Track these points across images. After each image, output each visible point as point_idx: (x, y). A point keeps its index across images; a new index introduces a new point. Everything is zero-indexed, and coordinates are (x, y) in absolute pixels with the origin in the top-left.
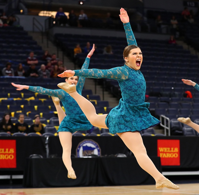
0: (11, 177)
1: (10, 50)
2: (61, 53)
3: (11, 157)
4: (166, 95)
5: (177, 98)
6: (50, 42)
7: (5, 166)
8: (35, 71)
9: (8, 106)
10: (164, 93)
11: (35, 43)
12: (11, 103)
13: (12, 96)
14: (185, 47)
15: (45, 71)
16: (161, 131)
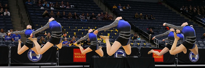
0: (84, 66)
1: (83, 7)
2: (107, 9)
3: (84, 57)
4: (157, 29)
5: (162, 30)
6: (102, 3)
7: (81, 61)
8: (95, 17)
9: (82, 33)
10: (156, 27)
11: (95, 4)
12: (83, 31)
13: (84, 28)
14: (166, 6)
15: (99, 17)
16: (154, 45)
